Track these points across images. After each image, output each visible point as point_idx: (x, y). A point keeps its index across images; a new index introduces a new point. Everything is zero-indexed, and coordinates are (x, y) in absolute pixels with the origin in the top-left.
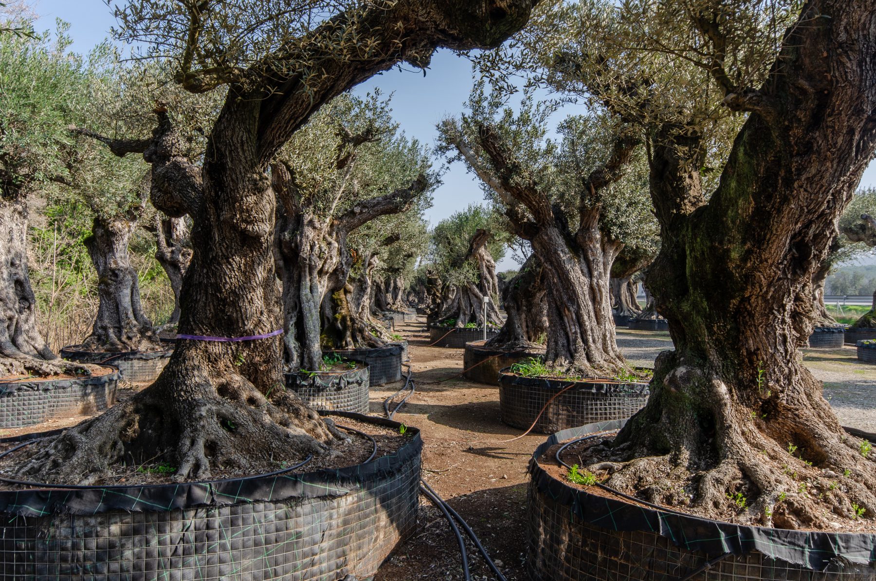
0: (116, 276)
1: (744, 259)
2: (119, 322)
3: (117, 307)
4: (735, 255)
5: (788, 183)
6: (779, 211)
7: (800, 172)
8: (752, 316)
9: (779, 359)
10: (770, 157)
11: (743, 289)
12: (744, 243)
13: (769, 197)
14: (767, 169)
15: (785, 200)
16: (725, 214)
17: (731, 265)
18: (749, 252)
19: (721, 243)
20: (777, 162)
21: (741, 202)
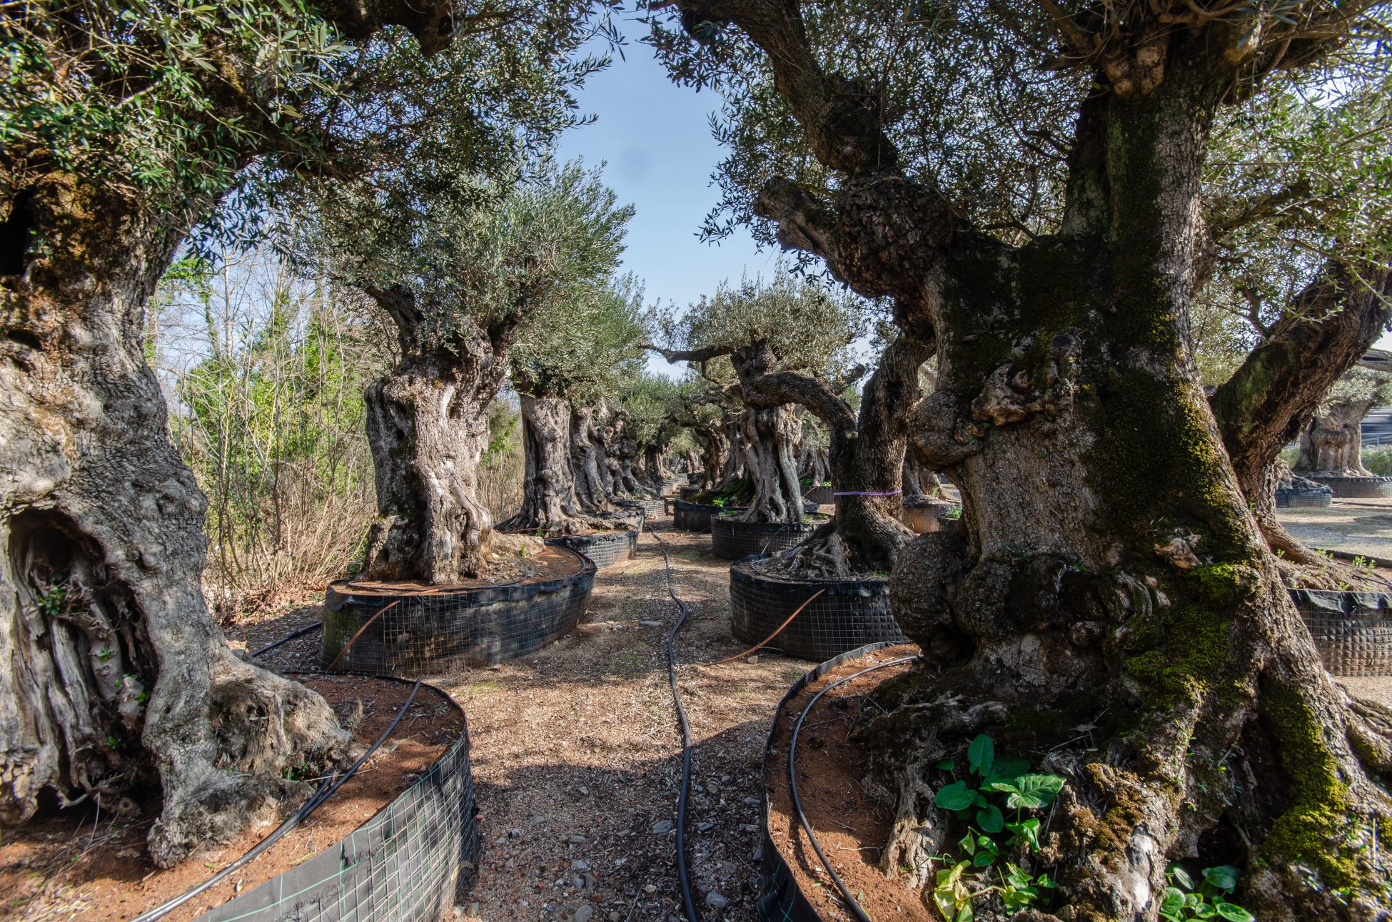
0: (584, 452)
1: (1251, 432)
2: (588, 488)
3: (586, 477)
4: (1246, 429)
5: (1295, 385)
6: (1286, 402)
7: (1305, 379)
8: (1248, 468)
9: (1265, 495)
10: (1284, 369)
11: (1247, 451)
12: (1253, 421)
13: (1278, 393)
14: (1280, 377)
15: (1293, 395)
16: (1240, 403)
17: (1240, 436)
18: (1257, 427)
19: (1236, 422)
20: (1289, 372)
21: (1255, 396)
